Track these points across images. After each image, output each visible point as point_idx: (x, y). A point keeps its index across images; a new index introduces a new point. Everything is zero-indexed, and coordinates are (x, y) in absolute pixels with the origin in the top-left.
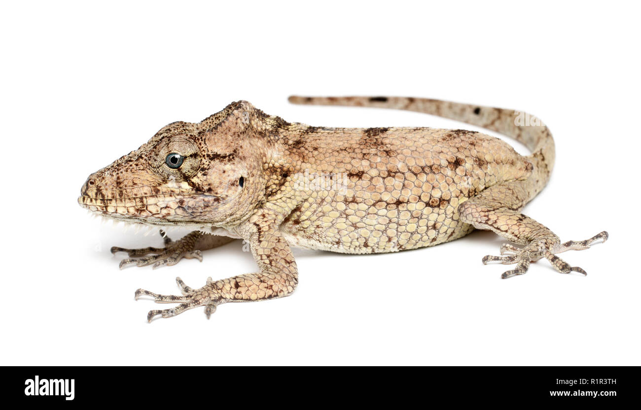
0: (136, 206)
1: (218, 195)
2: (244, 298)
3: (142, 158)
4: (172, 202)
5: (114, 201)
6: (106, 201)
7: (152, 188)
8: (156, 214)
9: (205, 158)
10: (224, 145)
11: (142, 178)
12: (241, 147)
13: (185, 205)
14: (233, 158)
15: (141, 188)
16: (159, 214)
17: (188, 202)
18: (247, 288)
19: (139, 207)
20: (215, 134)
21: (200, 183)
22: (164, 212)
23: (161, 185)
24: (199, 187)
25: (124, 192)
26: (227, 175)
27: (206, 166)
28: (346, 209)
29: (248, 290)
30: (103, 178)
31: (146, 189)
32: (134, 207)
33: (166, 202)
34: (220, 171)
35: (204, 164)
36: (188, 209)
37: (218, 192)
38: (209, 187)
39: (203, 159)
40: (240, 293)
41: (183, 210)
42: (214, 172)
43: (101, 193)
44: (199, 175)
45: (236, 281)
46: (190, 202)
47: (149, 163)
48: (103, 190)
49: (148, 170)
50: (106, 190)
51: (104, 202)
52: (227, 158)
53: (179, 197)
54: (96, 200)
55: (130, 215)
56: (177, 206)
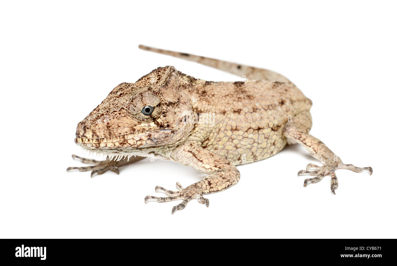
0: (120, 141)
1: (174, 129)
2: (215, 191)
3: (124, 109)
4: (143, 136)
5: (105, 139)
6: (100, 140)
7: (130, 128)
8: (133, 145)
9: (164, 106)
10: (172, 95)
11: (124, 122)
12: (181, 96)
13: (152, 137)
14: (179, 104)
15: (123, 129)
16: (135, 145)
17: (154, 135)
18: (216, 184)
19: (122, 141)
20: (167, 89)
21: (162, 122)
22: (139, 143)
23: (136, 125)
24: (162, 125)
25: (112, 132)
26: (177, 115)
27: (165, 111)
28: (232, 135)
29: (217, 185)
30: (96, 125)
31: (126, 129)
32: (118, 142)
33: (140, 137)
34: (173, 113)
35: (164, 109)
36: (154, 140)
37: (174, 127)
38: (167, 124)
39: (163, 106)
40: (212, 188)
41: (151, 141)
42: (170, 114)
43: (96, 135)
44: (162, 117)
45: (208, 181)
46: (155, 135)
47: (128, 112)
48: (97, 133)
49: (128, 117)
50: (100, 132)
51: (98, 141)
52: (176, 104)
53: (148, 132)
54: (93, 140)
55: (116, 147)
56: (147, 138)
